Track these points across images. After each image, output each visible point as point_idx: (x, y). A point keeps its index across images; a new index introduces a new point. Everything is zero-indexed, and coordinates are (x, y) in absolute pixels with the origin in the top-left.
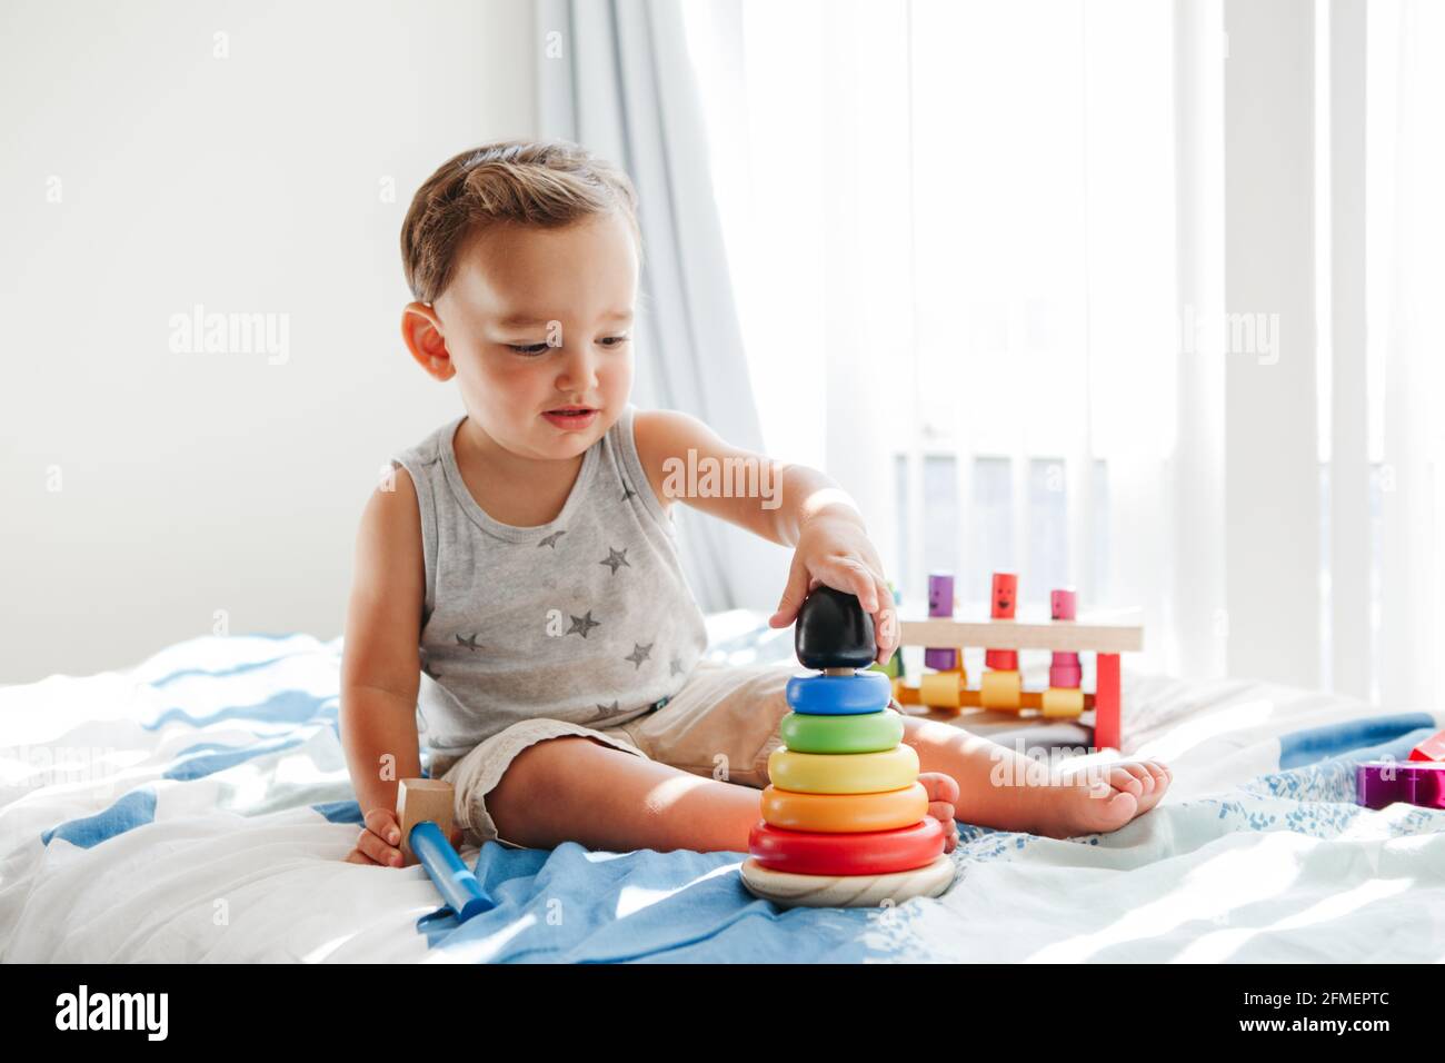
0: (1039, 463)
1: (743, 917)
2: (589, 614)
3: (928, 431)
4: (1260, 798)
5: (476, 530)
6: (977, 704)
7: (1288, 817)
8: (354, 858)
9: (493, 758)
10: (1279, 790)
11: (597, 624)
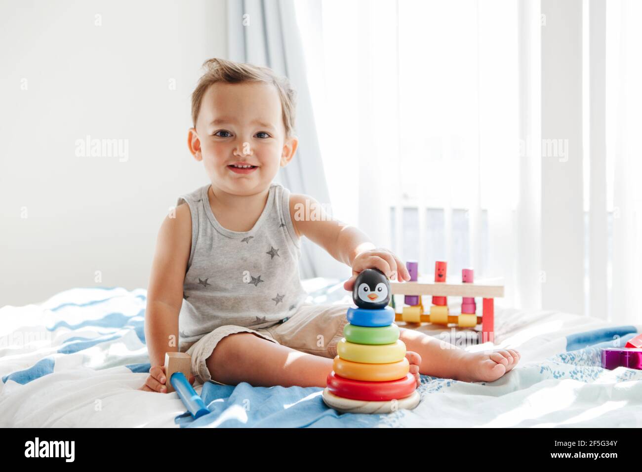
0: (456, 211)
1: (323, 417)
2: (260, 277)
3: (405, 196)
4: (558, 364)
5: (215, 231)
6: (428, 321)
7: (570, 373)
8: (145, 389)
9: (209, 342)
10: (566, 361)
11: (262, 281)
